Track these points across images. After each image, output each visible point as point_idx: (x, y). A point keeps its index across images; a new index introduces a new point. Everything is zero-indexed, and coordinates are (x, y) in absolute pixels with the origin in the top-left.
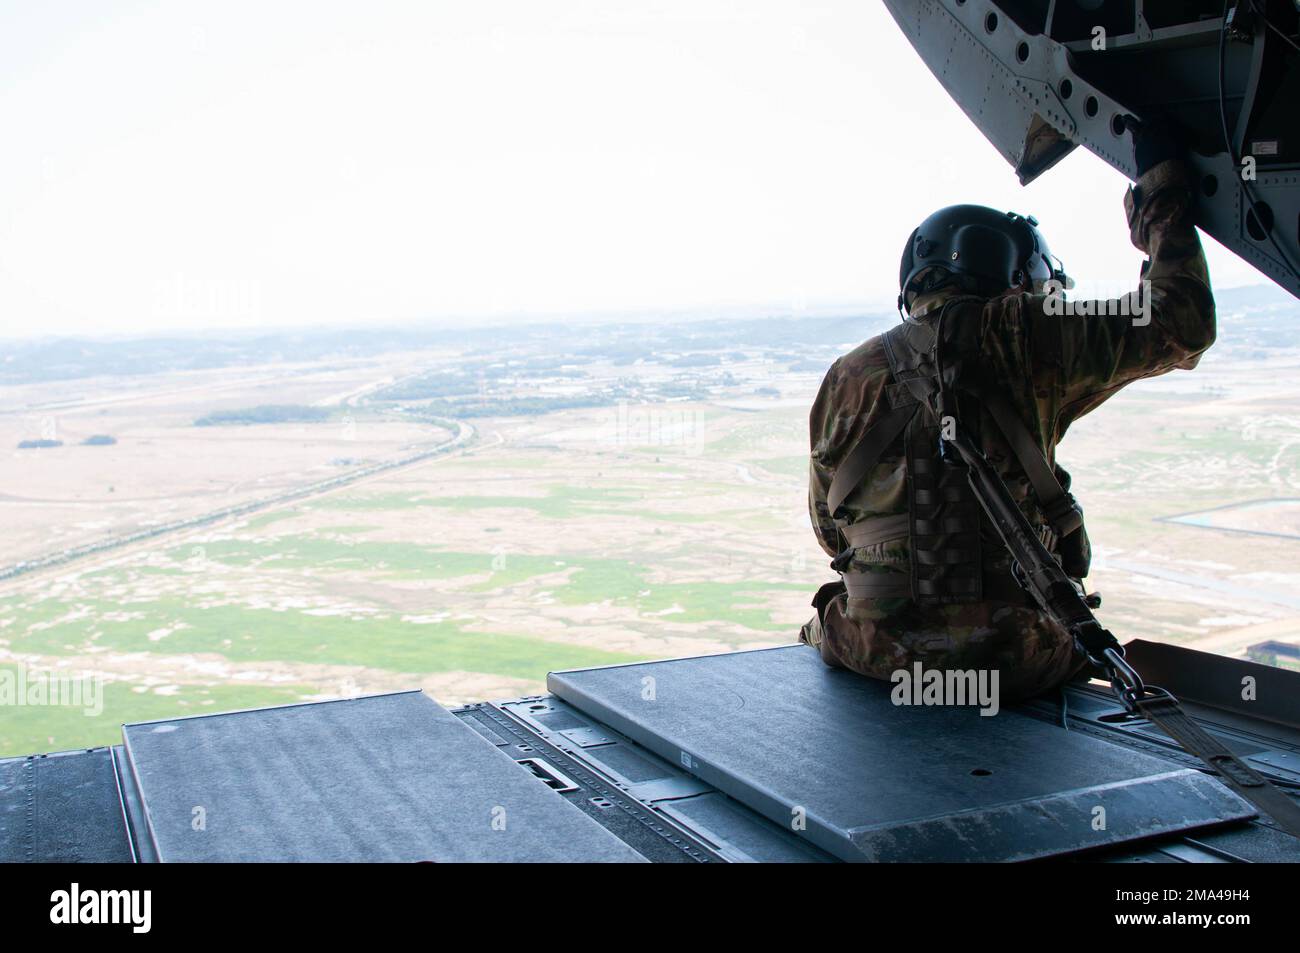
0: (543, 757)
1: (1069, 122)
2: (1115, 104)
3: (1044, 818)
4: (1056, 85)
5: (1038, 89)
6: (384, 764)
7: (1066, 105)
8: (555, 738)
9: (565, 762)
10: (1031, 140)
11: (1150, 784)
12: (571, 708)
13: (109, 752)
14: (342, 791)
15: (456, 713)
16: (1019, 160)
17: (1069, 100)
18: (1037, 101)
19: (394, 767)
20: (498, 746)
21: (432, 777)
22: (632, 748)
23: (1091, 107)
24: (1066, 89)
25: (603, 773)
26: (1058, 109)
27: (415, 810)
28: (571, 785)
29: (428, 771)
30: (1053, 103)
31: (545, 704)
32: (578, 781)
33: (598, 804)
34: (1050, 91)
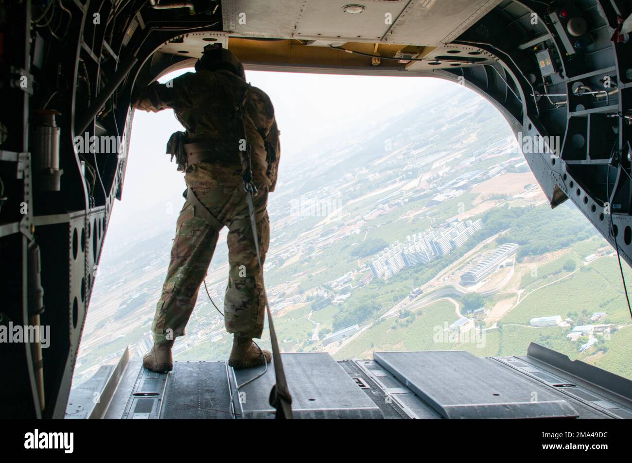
0: (362, 377)
1: (565, 189)
2: (578, 185)
3: (507, 409)
4: (563, 175)
5: (557, 175)
6: (309, 373)
7: (565, 183)
8: (369, 373)
9: (368, 379)
10: (555, 193)
11: (547, 403)
12: (379, 364)
13: (225, 362)
14: (294, 379)
15: (338, 362)
16: (551, 199)
17: (566, 181)
18: (557, 180)
19: (312, 374)
20: (348, 373)
21: (322, 378)
22: (393, 378)
23: (572, 185)
24: (565, 177)
25: (378, 384)
26: (562, 184)
27: (314, 386)
28: (367, 386)
29: (322, 376)
30: (561, 181)
31: (371, 362)
32: (371, 386)
33: (374, 393)
34: (560, 177)
